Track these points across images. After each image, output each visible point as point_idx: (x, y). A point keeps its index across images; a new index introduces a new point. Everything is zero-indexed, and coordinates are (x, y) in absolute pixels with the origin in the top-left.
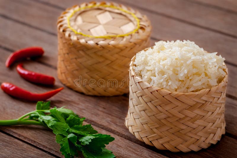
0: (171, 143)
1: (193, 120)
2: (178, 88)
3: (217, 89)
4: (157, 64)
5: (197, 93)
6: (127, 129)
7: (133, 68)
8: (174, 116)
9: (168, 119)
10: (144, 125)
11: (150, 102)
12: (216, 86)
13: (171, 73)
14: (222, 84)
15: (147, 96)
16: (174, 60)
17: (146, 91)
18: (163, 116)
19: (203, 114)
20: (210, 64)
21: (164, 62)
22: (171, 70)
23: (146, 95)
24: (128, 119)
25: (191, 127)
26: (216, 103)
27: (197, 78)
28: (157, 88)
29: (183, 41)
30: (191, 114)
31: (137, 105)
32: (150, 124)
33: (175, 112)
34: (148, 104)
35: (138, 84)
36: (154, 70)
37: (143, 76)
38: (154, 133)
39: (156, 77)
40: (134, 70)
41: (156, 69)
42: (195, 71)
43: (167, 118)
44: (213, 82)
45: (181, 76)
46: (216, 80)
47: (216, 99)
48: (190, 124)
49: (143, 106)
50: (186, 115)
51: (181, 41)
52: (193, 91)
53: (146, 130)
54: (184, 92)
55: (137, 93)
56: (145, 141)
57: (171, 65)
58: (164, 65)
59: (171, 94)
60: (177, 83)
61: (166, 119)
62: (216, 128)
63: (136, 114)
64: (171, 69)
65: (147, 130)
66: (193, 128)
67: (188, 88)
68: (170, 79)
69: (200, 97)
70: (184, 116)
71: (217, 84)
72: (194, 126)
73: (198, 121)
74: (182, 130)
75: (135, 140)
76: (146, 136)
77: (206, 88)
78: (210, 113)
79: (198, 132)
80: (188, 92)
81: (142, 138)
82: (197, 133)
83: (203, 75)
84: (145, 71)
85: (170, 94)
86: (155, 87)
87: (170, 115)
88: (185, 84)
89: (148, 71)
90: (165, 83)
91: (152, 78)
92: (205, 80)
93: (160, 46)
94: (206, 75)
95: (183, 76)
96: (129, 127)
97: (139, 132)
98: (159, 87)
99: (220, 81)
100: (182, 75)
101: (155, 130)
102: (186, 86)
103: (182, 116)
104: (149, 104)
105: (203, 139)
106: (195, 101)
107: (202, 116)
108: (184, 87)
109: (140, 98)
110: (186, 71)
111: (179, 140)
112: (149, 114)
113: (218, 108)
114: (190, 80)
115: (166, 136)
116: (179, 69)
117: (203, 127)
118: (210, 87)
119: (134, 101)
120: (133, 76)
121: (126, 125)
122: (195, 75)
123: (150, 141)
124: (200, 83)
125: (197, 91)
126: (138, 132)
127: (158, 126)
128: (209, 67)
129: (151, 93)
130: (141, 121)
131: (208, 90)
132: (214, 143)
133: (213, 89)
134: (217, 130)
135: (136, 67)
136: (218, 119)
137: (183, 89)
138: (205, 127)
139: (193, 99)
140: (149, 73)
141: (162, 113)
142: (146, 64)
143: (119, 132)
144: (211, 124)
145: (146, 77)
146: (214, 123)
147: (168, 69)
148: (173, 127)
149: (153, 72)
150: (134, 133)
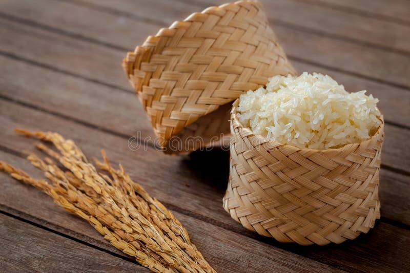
0: (299, 230)
1: (333, 193)
2: (310, 143)
3: (370, 144)
4: (276, 107)
5: (339, 150)
6: (228, 215)
7: (236, 117)
8: (303, 186)
9: (295, 193)
10: (256, 205)
11: (267, 166)
12: (368, 139)
13: (298, 119)
14: (377, 136)
15: (261, 157)
16: (303, 100)
17: (259, 149)
18: (285, 188)
19: (349, 184)
20: (357, 106)
21: (287, 104)
22: (299, 116)
23: (260, 155)
24: (228, 199)
25: (330, 205)
26: (367, 167)
27: (339, 127)
28: (278, 144)
29: (312, 75)
30: (330, 184)
31: (244, 174)
32: (266, 202)
33: (305, 180)
34: (262, 169)
36: (272, 116)
37: (253, 127)
38: (273, 216)
39: (274, 126)
40: (238, 119)
41: (275, 115)
42: (335, 116)
43: (292, 191)
44: (364, 134)
45: (315, 124)
46: (367, 131)
47: (367, 160)
48: (328, 199)
49: (254, 174)
50: (322, 185)
51: (310, 75)
52: (332, 148)
53: (258, 212)
54: (319, 149)
55: (244, 153)
56: (257, 231)
57: (297, 108)
58: (287, 109)
59: (300, 152)
60: (308, 134)
61: (292, 192)
62: (367, 208)
63: (242, 188)
64: (299, 114)
65: (261, 213)
66: (334, 206)
67: (325, 143)
68: (297, 129)
69: (343, 155)
70: (320, 187)
71: (369, 137)
72: (335, 202)
73: (341, 194)
74: (317, 209)
75: (241, 230)
76: (260, 223)
77: (353, 143)
78: (359, 183)
79: (340, 214)
80: (325, 149)
81: (252, 225)
82: (339, 215)
83: (347, 123)
84: (256, 119)
85: (297, 152)
86: (274, 142)
87: (299, 187)
88: (320, 137)
89: (261, 119)
90: (290, 135)
91: (268, 128)
92: (350, 130)
93: (278, 82)
94: (352, 123)
95: (317, 124)
96: (231, 211)
97: (248, 215)
98: (280, 142)
99: (372, 132)
100: (315, 122)
101: (274, 212)
102: (322, 139)
103: (315, 187)
104: (265, 170)
105: (348, 224)
106: (337, 163)
107: (347, 188)
108: (319, 141)
109: (250, 162)
110: (321, 117)
111: (312, 226)
112: (264, 187)
113: (371, 176)
114: (329, 130)
115: (292, 221)
116: (310, 113)
117: (349, 205)
118: (358, 140)
119: (240, 166)
120: (238, 128)
121: (226, 208)
122: (336, 123)
123: (266, 230)
124: (343, 135)
125: (338, 147)
126: (246, 216)
127: (278, 204)
128: (356, 112)
129: (268, 151)
130: (251, 199)
131: (356, 145)
132: (366, 231)
133: (364, 144)
134: (369, 211)
135: (241, 115)
136: (370, 194)
137: (318, 144)
138: (351, 205)
139: (334, 160)
140: (262, 122)
141: (284, 182)
142: (257, 109)
143: (215, 219)
144: (360, 201)
145: (259, 128)
146: (364, 200)
147: (294, 114)
148: (301, 204)
149: (269, 120)
150: (239, 218)
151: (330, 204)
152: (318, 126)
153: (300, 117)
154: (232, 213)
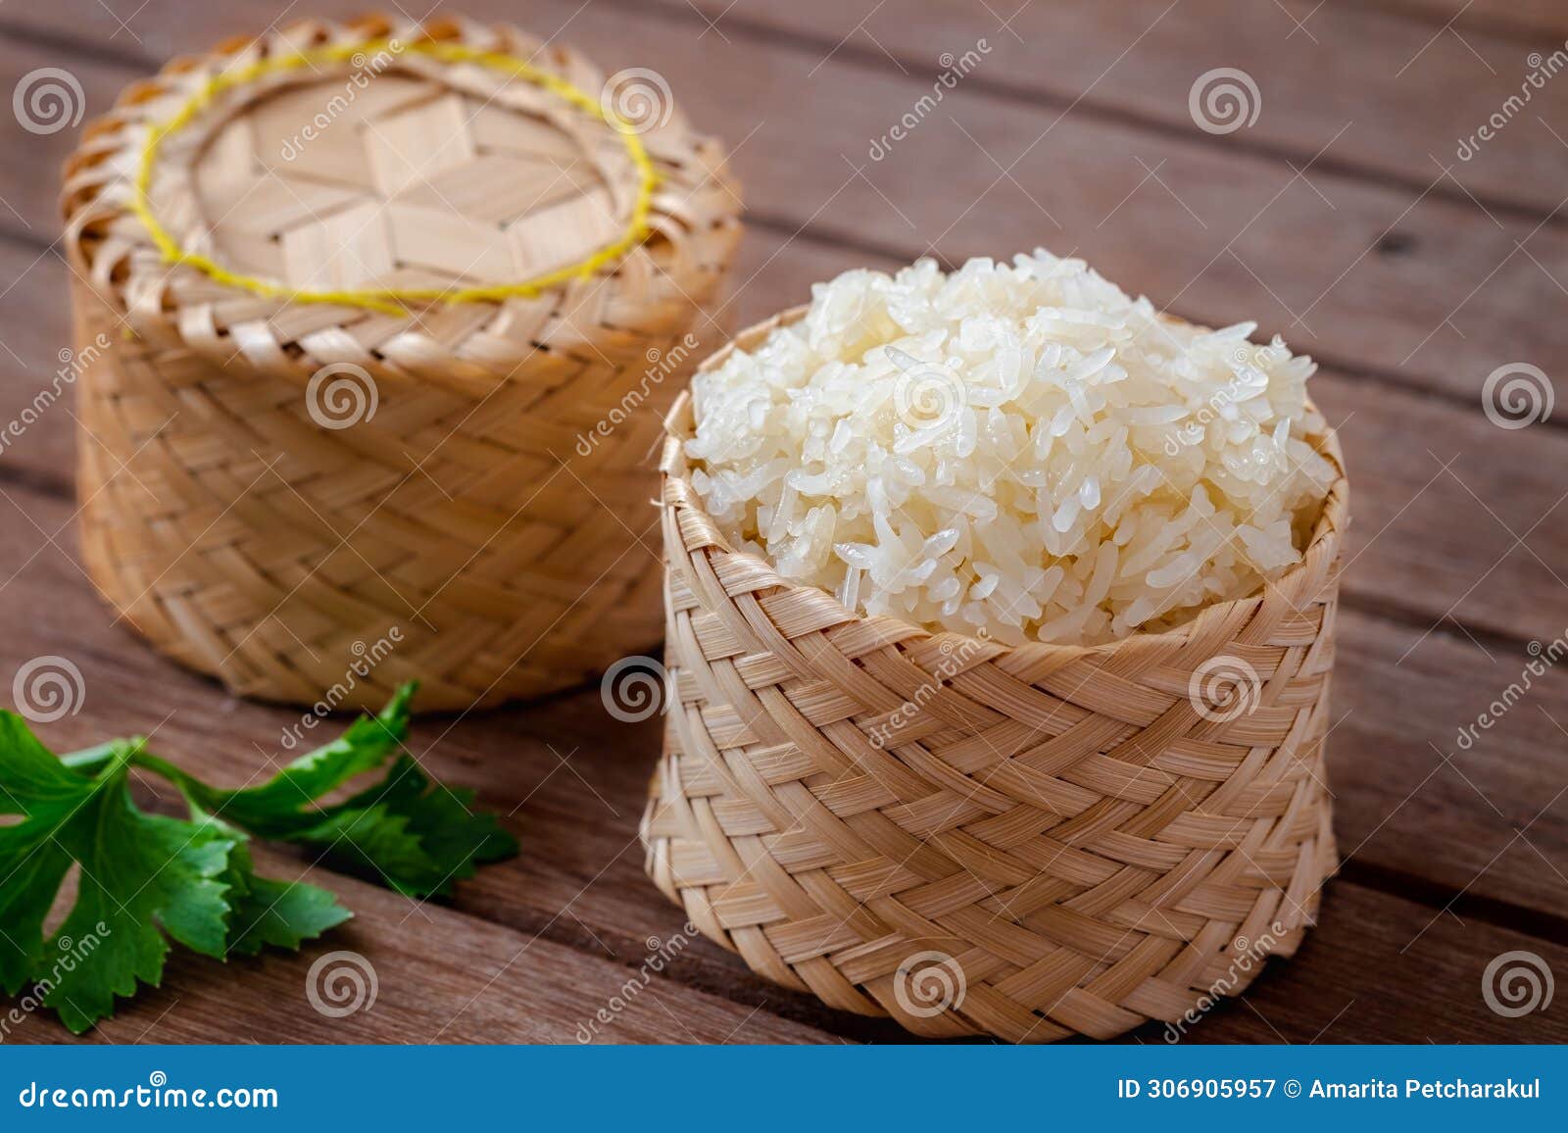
0: (1008, 984)
1: (1151, 817)
2: (1044, 619)
3: (1302, 590)
4: (877, 454)
5: (1174, 637)
6: (673, 912)
7: (693, 493)
8: (1021, 804)
9: (985, 831)
10: (806, 881)
11: (851, 720)
12: (1291, 569)
13: (986, 511)
14: (1327, 544)
15: (827, 682)
16: (995, 415)
17: (818, 651)
18: (936, 815)
19: (1214, 770)
20: (1230, 413)
22: (985, 494)
23: (817, 674)
24: (669, 840)
25: (1137, 867)
26: (1294, 682)
27: (1168, 533)
28: (903, 629)
29: (1012, 266)
30: (1129, 779)
31: (744, 748)
32: (855, 871)
33: (1032, 781)
34: (831, 734)
35: (748, 605)
36: (860, 494)
37: (772, 541)
38: (886, 929)
39: (873, 542)
40: (701, 503)
41: (876, 490)
42: (1147, 480)
43: (972, 823)
44: (1272, 546)
45: (1059, 529)
46: (1285, 530)
47: (1292, 657)
48: (1131, 845)
49: (793, 754)
50: (1104, 789)
51: (1002, 267)
52: (1142, 629)
53: (819, 911)
54: (1087, 639)
55: (741, 662)
56: (816, 989)
57: (977, 459)
58: (928, 460)
59: (1001, 663)
60: (1036, 578)
61: (970, 829)
62: (1291, 848)
63: (738, 807)
64: (987, 486)
65: (829, 914)
66: (1153, 870)
67: (1108, 608)
68: (980, 552)
69: (1187, 658)
70: (1096, 799)
71: (1294, 556)
72: (1159, 855)
73: (1184, 817)
74: (1082, 890)
75: (737, 979)
76: (827, 956)
77: (1231, 594)
78: (1257, 756)
79: (1183, 896)
80: (1113, 638)
81: (791, 967)
82: (1177, 902)
83: (1200, 506)
84: (786, 505)
85: (992, 661)
86: (884, 624)
87: (999, 804)
88: (1085, 584)
89: (807, 503)
90: (952, 587)
91: (852, 553)
92: (1216, 538)
93: (859, 313)
94: (1217, 497)
95: (1075, 526)
96: (686, 894)
97: (772, 924)
98: (908, 617)
99: (1305, 527)
100: (1063, 522)
101: (887, 909)
102: (1098, 594)
103: (1074, 800)
104: (842, 737)
105: (1216, 932)
106: (1167, 694)
107: (1211, 787)
108: (1081, 600)
109: (770, 699)
110: (1090, 495)
111: (1064, 961)
112: (842, 807)
113: (1304, 713)
114: (1121, 548)
115: (972, 945)
116: (1037, 479)
117: (1219, 855)
118: (1254, 584)
119: (722, 715)
120: (706, 549)
121: (661, 879)
122: (1148, 513)
123: (859, 988)
124: (1188, 566)
125: (1167, 622)
126: (761, 927)
127: (909, 879)
128: (1228, 443)
129: (857, 661)
130: (782, 856)
131: (1245, 605)
132: (1287, 949)
133: (1279, 594)
134: (1297, 857)
135: (713, 483)
136: (1302, 784)
137: (1083, 617)
138: (1228, 853)
139: (1152, 680)
140: (816, 518)
141: (937, 790)
142: (782, 454)
143: (615, 930)
144: (1263, 826)
145: (801, 550)
146: (1279, 818)
147: (960, 485)
148: (1015, 876)
149: (850, 513)
150: (727, 933)
151: (1136, 861)
152: (1080, 537)
153: (995, 499)
154: (695, 904)
